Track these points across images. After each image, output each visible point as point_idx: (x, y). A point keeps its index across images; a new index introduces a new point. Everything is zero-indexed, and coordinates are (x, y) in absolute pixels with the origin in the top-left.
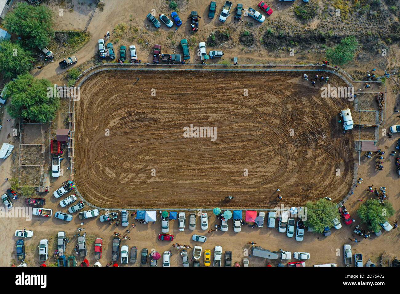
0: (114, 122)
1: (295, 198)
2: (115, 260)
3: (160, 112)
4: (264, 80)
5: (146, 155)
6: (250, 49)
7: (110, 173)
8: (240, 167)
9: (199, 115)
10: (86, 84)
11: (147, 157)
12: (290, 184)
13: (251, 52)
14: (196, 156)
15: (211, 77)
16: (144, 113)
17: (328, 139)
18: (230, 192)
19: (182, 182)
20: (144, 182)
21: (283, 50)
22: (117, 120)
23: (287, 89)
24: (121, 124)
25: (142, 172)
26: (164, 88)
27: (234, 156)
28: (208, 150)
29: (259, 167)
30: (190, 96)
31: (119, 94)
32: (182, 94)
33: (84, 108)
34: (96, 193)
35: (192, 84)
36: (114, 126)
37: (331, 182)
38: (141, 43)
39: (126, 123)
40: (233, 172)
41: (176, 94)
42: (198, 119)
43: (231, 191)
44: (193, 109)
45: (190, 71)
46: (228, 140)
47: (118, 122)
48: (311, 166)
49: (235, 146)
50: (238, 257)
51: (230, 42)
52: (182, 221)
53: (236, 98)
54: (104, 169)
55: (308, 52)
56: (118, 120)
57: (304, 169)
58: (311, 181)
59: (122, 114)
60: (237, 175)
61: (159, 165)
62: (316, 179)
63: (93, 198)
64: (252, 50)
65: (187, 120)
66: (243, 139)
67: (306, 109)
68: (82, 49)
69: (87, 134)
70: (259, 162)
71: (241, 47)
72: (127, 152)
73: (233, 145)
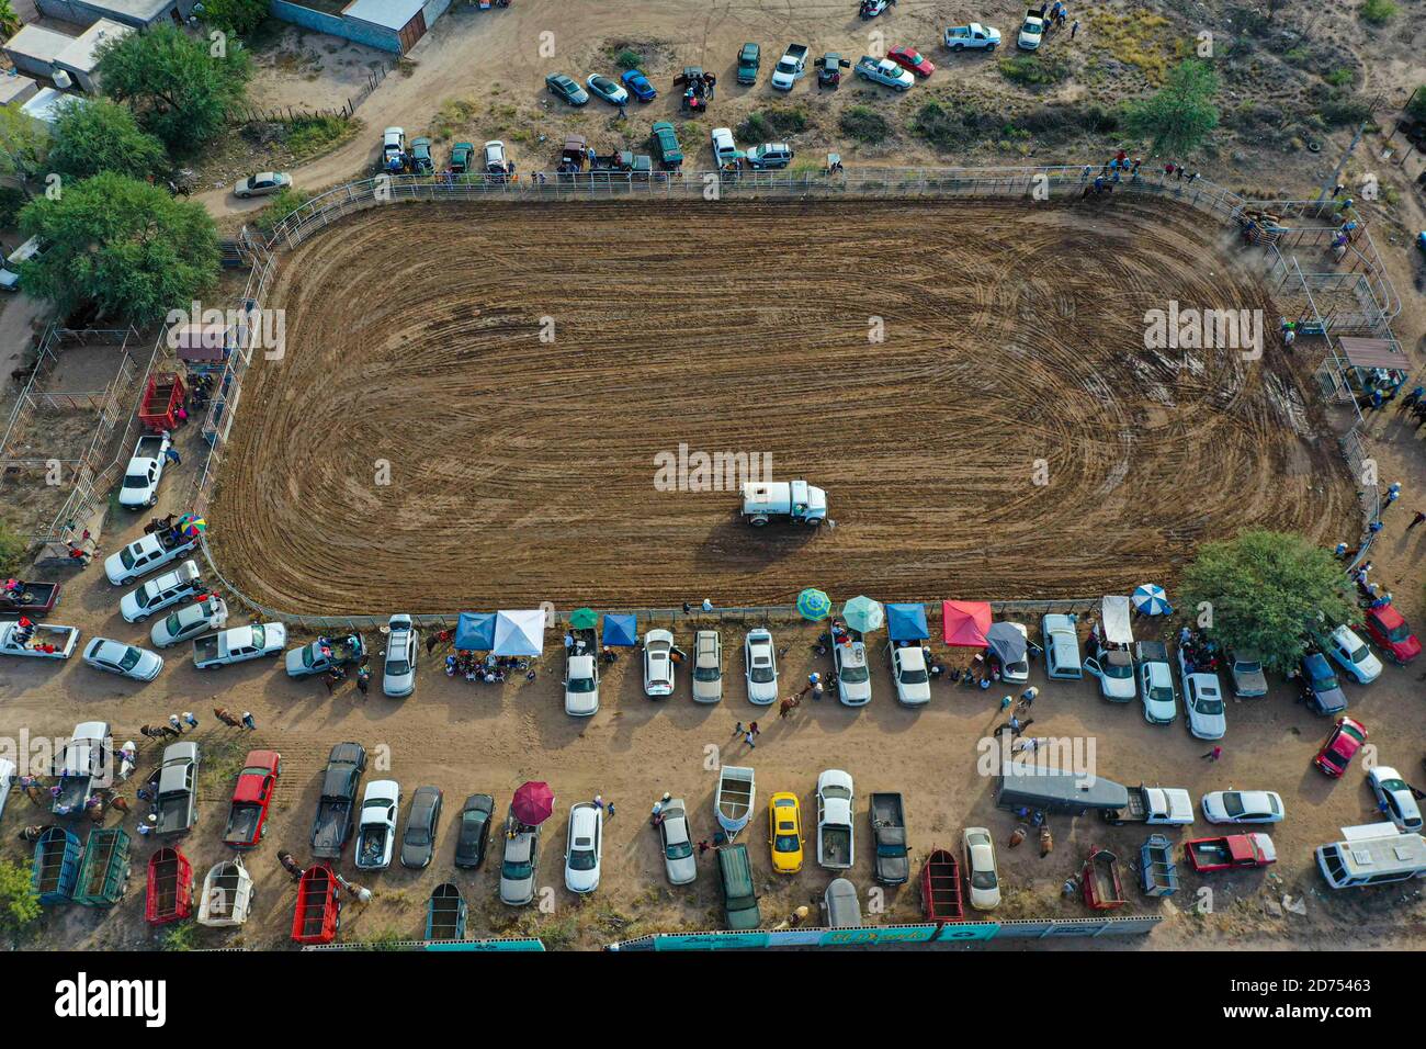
0: (405, 337)
1: (1142, 572)
2: (324, 853)
3: (575, 307)
4: (938, 219)
5: (513, 435)
6: (877, 147)
7: (360, 499)
8: (893, 466)
9: (721, 312)
10: (320, 238)
11: (519, 441)
12: (1107, 521)
13: (882, 155)
14: (715, 433)
15: (756, 214)
16: (517, 310)
17: (1214, 373)
18: (862, 556)
19: (659, 522)
20: (500, 524)
21: (986, 148)
22: (415, 332)
23: (1024, 240)
24: (429, 342)
25: (495, 490)
26: (592, 244)
27: (865, 430)
28: (760, 412)
29: (966, 463)
30: (687, 263)
31: (431, 262)
32: (658, 259)
33: (301, 300)
34: (287, 568)
35: (691, 231)
36: (403, 346)
37: (1275, 507)
38: (521, 140)
39: (446, 341)
40: (866, 483)
41: (634, 259)
42: (717, 324)
43: (865, 550)
44: (699, 296)
45: (684, 201)
46: (835, 383)
47: (416, 336)
48: (1175, 457)
49: (863, 397)
50: (934, 829)
51: (812, 133)
52: (662, 656)
53: (849, 266)
54: (338, 484)
55: (1070, 152)
56: (418, 331)
57: (1148, 466)
58: (1192, 508)
59: (436, 315)
60: (884, 493)
61: (563, 465)
62: (1210, 501)
63: (270, 590)
64: (886, 150)
65: (677, 326)
66: (891, 377)
67: (1102, 290)
68: (327, 157)
69: (295, 374)
70: (964, 446)
71: (848, 144)
72: (441, 427)
73: (855, 395)
